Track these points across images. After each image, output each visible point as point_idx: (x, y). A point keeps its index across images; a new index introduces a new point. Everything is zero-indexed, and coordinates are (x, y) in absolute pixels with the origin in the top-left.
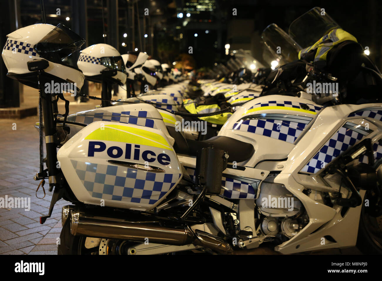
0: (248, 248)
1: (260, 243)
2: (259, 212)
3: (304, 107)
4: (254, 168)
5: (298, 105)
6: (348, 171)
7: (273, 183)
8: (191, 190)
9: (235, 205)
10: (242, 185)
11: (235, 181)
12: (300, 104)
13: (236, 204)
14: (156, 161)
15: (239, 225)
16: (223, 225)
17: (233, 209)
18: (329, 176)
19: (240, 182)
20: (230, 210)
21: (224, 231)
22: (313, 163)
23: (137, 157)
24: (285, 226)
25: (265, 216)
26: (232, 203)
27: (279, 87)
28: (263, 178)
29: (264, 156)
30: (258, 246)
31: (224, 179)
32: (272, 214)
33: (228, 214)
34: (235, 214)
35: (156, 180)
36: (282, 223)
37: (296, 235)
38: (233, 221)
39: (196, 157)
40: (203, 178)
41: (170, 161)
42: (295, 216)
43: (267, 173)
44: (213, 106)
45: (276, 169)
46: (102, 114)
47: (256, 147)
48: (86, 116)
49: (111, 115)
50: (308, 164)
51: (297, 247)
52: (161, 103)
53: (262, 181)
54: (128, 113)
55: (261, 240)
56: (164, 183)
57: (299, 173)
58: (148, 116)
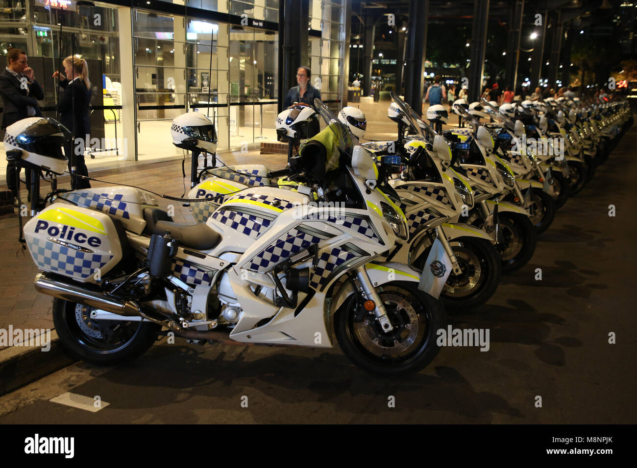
0: (198, 329)
1: (213, 327)
2: (219, 299)
4: (216, 257)
5: (272, 201)
9: (191, 289)
10: (198, 272)
11: (192, 267)
12: (275, 199)
13: (193, 288)
14: (87, 242)
15: (190, 308)
16: (176, 305)
17: (189, 292)
19: (196, 269)
20: (186, 293)
21: (176, 311)
22: (257, 261)
23: (69, 238)
25: (224, 304)
26: (188, 286)
28: (221, 268)
31: (181, 264)
32: (230, 303)
33: (183, 296)
34: (191, 297)
35: (85, 259)
36: (240, 312)
38: (187, 304)
41: (100, 244)
43: (226, 264)
45: (236, 261)
46: (87, 194)
47: (223, 238)
49: (93, 195)
50: (251, 261)
51: (249, 337)
53: (219, 271)
54: (106, 195)
56: (93, 262)
57: (242, 268)
58: (122, 199)
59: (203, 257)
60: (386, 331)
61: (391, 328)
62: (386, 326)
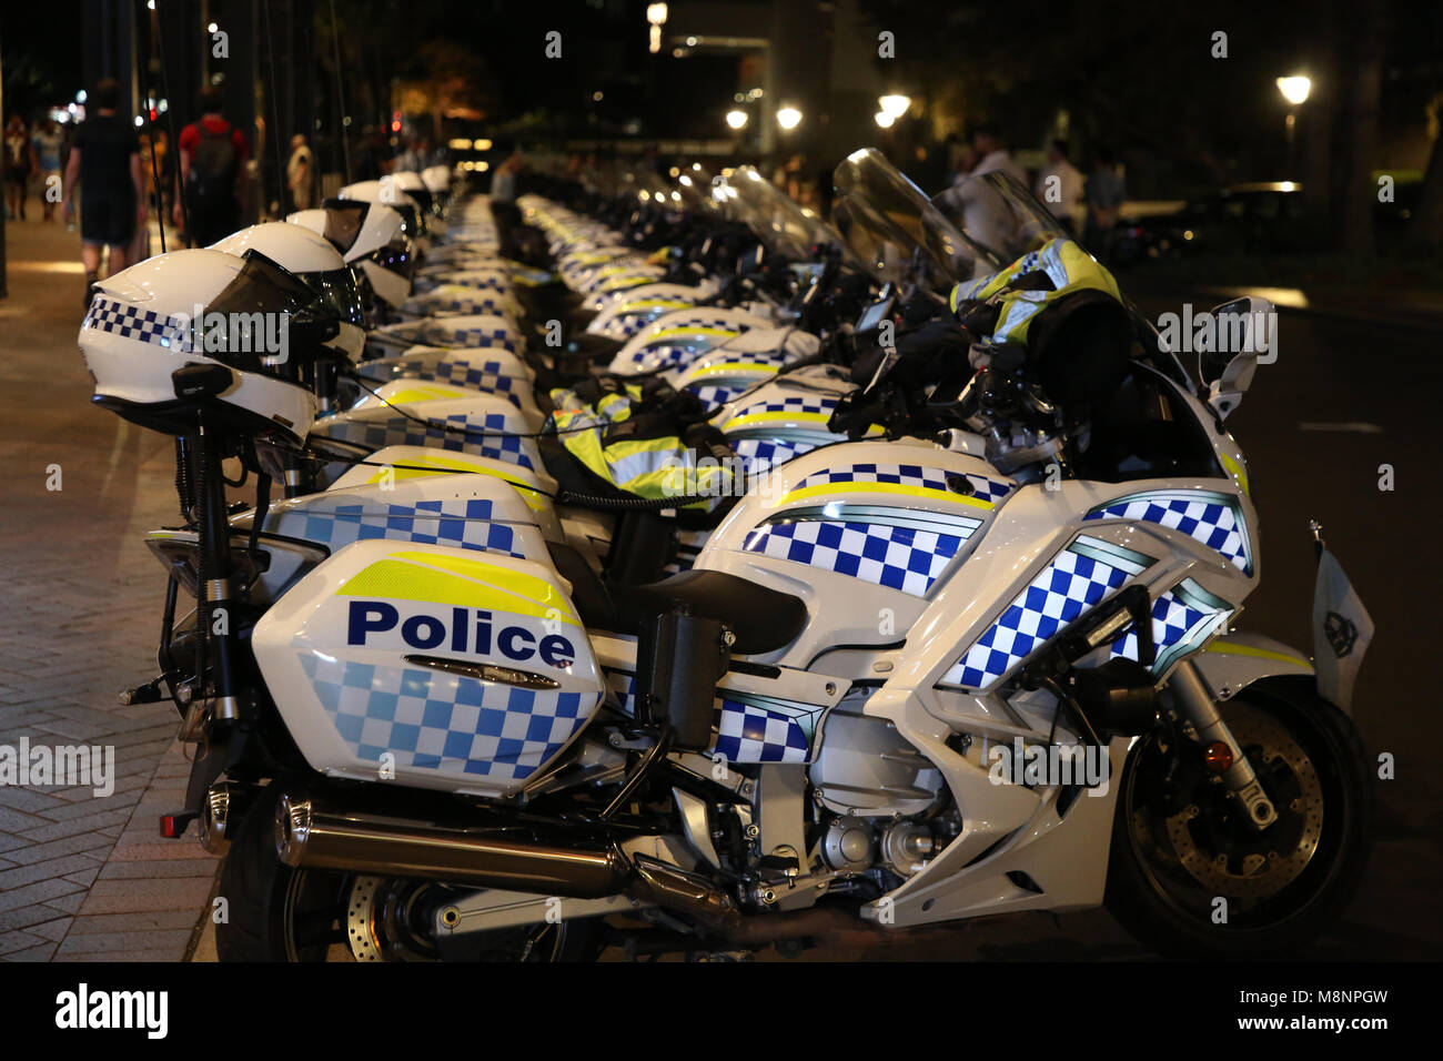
0: (785, 907)
1: (819, 894)
2: (818, 801)
3: (959, 484)
4: (806, 670)
5: (941, 479)
6: (1076, 681)
7: (860, 715)
8: (621, 737)
9: (748, 781)
10: (770, 721)
11: (749, 710)
12: (947, 474)
13: (752, 778)
14: (537, 655)
15: (757, 842)
16: (713, 840)
17: (742, 794)
18: (1025, 696)
19: (764, 714)
20: (732, 798)
21: (714, 859)
22: (979, 657)
23: (483, 647)
24: (892, 845)
25: (833, 815)
26: (740, 775)
27: (888, 404)
28: (832, 702)
29: (837, 634)
30: (811, 903)
31: (718, 703)
32: (855, 808)
33: (727, 808)
34: (748, 808)
35: (534, 712)
36: (886, 833)
37: (922, 869)
38: (742, 831)
39: (636, 638)
40: (658, 701)
41: (573, 656)
42: (924, 813)
43: (843, 685)
44: (662, 443)
45: (870, 673)
46: (360, 508)
47: (813, 608)
48: (311, 515)
49: (386, 511)
50: (963, 662)
51: (926, 906)
52: (482, 429)
53: (827, 711)
54: (436, 506)
55: (822, 883)
56: (556, 719)
57: (937, 687)
58: (496, 514)
59: (773, 673)
60: (1262, 824)
61: (1273, 816)
62: (1262, 811)
